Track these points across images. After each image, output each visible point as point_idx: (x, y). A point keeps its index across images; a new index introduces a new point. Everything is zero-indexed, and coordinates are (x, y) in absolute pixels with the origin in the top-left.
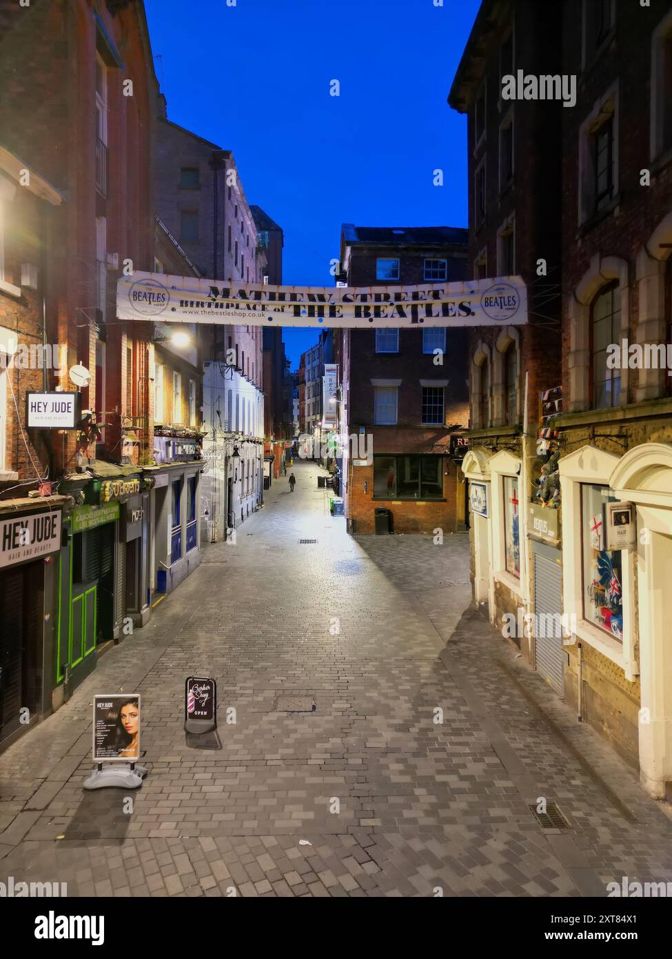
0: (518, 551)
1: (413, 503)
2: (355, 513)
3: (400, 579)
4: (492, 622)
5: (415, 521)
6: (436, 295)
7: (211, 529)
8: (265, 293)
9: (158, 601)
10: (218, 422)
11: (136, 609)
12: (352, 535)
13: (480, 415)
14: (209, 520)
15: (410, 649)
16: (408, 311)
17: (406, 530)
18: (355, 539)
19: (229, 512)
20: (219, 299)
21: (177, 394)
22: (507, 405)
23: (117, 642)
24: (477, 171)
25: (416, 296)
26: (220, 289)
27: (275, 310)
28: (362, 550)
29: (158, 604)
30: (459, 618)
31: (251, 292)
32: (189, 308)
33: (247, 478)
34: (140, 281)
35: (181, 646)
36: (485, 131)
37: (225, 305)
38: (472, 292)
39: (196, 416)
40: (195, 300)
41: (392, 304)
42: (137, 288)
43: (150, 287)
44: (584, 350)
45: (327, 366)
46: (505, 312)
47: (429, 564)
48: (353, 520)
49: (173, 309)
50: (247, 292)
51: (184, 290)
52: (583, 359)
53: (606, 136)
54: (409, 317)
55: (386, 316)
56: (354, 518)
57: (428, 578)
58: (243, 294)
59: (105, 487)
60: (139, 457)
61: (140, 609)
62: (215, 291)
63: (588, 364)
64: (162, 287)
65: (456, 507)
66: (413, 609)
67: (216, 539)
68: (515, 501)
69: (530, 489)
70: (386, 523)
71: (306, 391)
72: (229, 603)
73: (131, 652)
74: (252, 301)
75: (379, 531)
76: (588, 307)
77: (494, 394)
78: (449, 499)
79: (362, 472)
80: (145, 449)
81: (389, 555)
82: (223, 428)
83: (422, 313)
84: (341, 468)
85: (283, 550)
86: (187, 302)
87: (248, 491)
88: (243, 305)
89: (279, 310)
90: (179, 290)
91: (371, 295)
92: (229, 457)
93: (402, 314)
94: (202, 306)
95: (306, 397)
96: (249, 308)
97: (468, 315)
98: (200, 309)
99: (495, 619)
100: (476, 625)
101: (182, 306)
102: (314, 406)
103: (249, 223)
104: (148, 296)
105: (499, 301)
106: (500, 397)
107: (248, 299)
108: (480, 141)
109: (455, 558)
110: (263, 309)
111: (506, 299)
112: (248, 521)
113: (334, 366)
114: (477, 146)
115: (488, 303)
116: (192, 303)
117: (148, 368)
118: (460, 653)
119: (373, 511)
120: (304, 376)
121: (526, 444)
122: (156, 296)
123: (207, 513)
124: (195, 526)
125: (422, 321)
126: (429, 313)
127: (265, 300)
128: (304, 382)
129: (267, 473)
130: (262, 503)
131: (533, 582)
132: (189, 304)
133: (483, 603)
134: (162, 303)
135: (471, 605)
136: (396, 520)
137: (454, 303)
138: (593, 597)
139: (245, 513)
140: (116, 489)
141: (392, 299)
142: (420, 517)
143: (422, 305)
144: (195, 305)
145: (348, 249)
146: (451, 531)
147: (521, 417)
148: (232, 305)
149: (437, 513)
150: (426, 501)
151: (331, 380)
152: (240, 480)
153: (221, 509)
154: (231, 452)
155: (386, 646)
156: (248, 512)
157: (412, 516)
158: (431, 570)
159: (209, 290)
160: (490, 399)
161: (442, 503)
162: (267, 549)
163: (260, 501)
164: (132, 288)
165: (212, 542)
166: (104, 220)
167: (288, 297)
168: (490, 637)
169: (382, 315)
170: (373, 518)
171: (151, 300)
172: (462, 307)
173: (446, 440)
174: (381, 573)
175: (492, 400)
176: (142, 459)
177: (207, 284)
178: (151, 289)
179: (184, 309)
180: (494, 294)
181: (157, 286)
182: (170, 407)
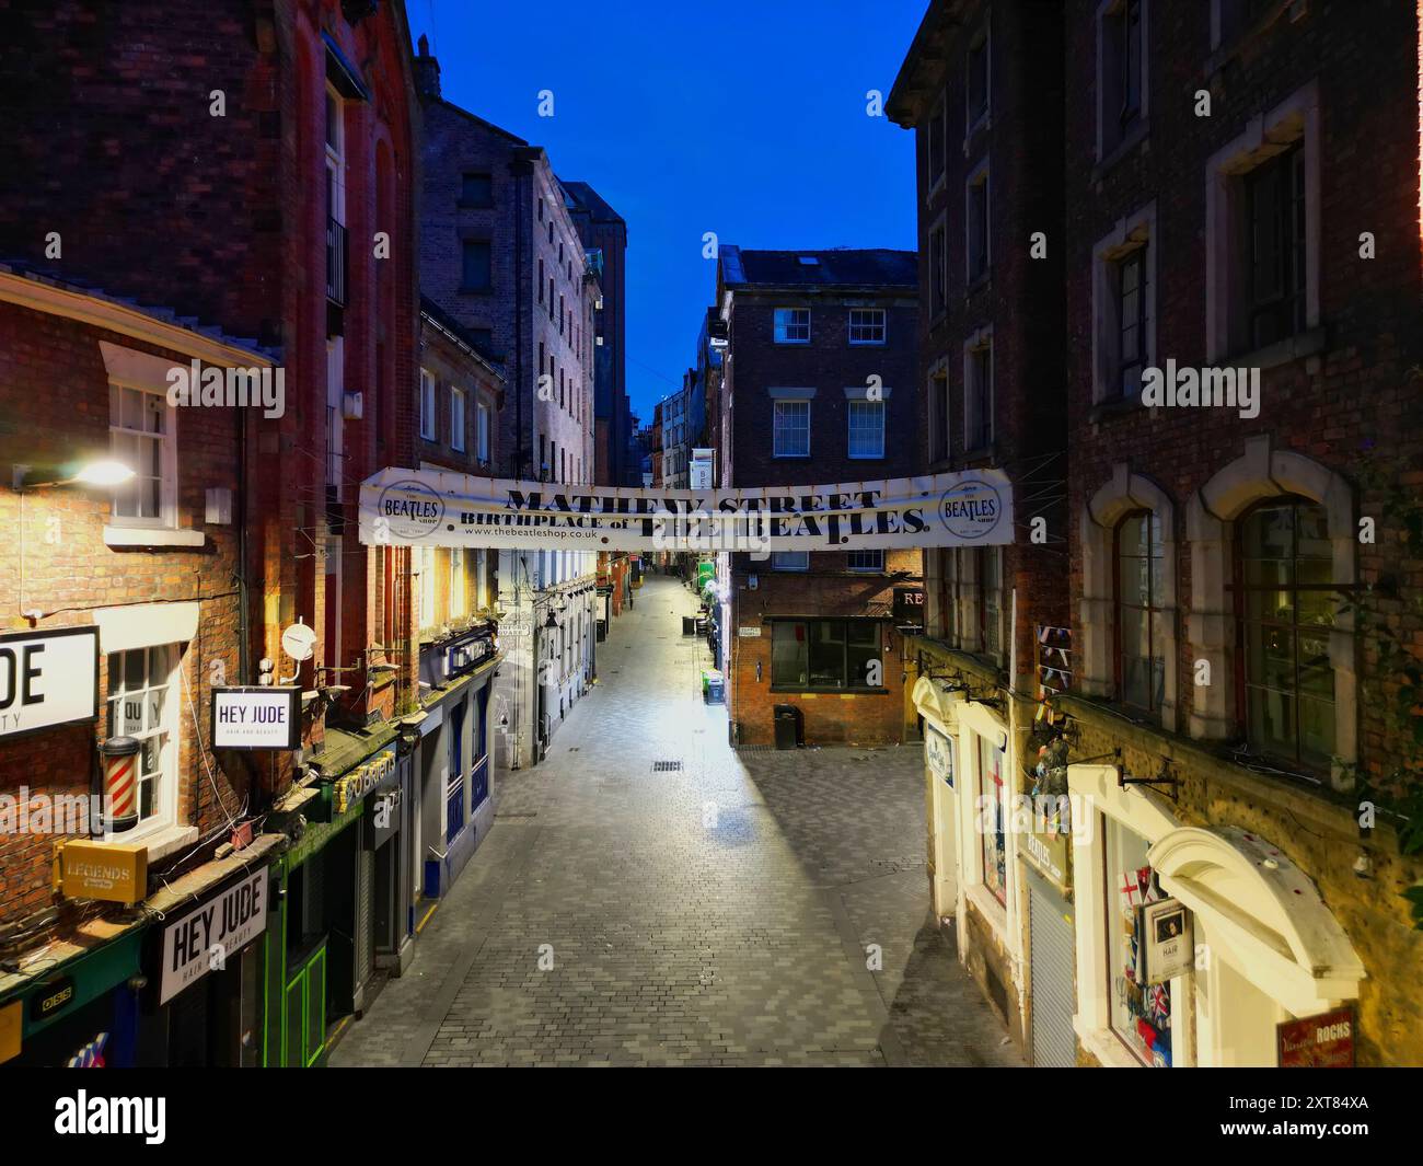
0: (1003, 860)
1: (835, 696)
2: (742, 714)
3: (815, 856)
4: (963, 962)
5: (839, 727)
6: (867, 501)
7: (511, 747)
8: (597, 498)
9: (427, 916)
10: (523, 576)
11: (391, 947)
12: (738, 750)
13: (940, 614)
14: (508, 732)
15: (834, 1024)
16: (823, 524)
17: (822, 741)
18: (743, 760)
19: (540, 718)
20: (524, 511)
21: (456, 565)
22: (983, 618)
23: (359, 1016)
24: (932, 230)
25: (835, 502)
26: (525, 495)
27: (613, 525)
28: (753, 786)
29: (427, 923)
30: (909, 948)
31: (574, 498)
32: (475, 526)
33: (570, 648)
34: (396, 483)
35: (462, 1022)
36: (944, 175)
37: (533, 519)
38: (925, 494)
39: (487, 586)
40: (486, 512)
41: (797, 516)
42: (392, 495)
43: (412, 493)
44: (1106, 600)
45: (697, 452)
46: (976, 525)
47: (862, 820)
48: (738, 725)
49: (451, 528)
50: (569, 499)
51: (468, 497)
52: (1103, 612)
53: (1136, 266)
54: (825, 534)
55: (789, 534)
56: (742, 721)
57: (861, 854)
58: (561, 503)
59: (340, 789)
60: (395, 703)
61: (397, 945)
62: (517, 498)
63: (1111, 621)
64: (433, 493)
65: (903, 702)
66: (835, 927)
67: (520, 763)
68: (999, 782)
69: (1021, 780)
70: (791, 729)
71: (664, 463)
72: (540, 915)
73: (381, 1038)
74: (575, 514)
75: (781, 743)
76: (1111, 532)
77: (962, 597)
78: (894, 690)
79: (753, 646)
80: (405, 688)
81: (798, 798)
82: (531, 586)
83: (845, 528)
84: (720, 623)
85: (626, 786)
86: (472, 515)
87: (571, 667)
88: (561, 518)
89: (619, 526)
90: (460, 497)
91: (764, 500)
92: (541, 627)
93: (814, 530)
94: (497, 522)
95: (664, 473)
96: (572, 524)
97: (918, 531)
98: (493, 526)
99: (966, 957)
100: (937, 964)
101: (464, 522)
102: (676, 461)
103: (572, 243)
104: (409, 506)
105: (967, 507)
106: (972, 606)
107: (569, 510)
108: (937, 186)
109: (903, 805)
110: (594, 523)
111: (980, 507)
112: (570, 717)
113: (707, 452)
114: (933, 192)
115: (950, 511)
116: (480, 517)
117: (410, 559)
118: (912, 1033)
119: (771, 709)
120: (660, 439)
121: (1015, 705)
122: (422, 507)
123: (505, 722)
124: (485, 766)
125: (845, 540)
126: (856, 527)
127: (596, 511)
128: (660, 449)
129: (601, 615)
130: (594, 676)
131: (1028, 930)
132: (475, 519)
133: (947, 921)
134: (431, 518)
135: (928, 917)
136: (807, 723)
137: (896, 512)
138: (1125, 999)
139: (566, 703)
140: (358, 784)
141: (798, 505)
142: (847, 719)
143: (845, 516)
144: (484, 521)
145: (729, 296)
146: (895, 741)
147: (1006, 657)
148: (545, 519)
149: (874, 712)
150: (857, 692)
151: (703, 473)
152: (559, 657)
153: (527, 715)
154: (544, 619)
155: (793, 1019)
156: (570, 701)
157: (833, 718)
158: (864, 832)
159: (507, 496)
160: (955, 602)
161: (881, 696)
162: (601, 785)
163: (590, 676)
164: (383, 494)
165: (513, 769)
166: (340, 340)
167: (633, 505)
168: (956, 995)
169: (782, 532)
170: (771, 719)
171: (415, 514)
172: (908, 517)
173: (886, 595)
174: (784, 839)
175: (959, 604)
176: (400, 704)
177: (505, 486)
178: (414, 497)
179: (468, 526)
180: (960, 498)
181: (424, 492)
182: (445, 595)
